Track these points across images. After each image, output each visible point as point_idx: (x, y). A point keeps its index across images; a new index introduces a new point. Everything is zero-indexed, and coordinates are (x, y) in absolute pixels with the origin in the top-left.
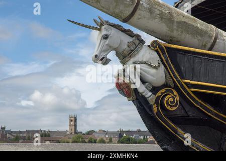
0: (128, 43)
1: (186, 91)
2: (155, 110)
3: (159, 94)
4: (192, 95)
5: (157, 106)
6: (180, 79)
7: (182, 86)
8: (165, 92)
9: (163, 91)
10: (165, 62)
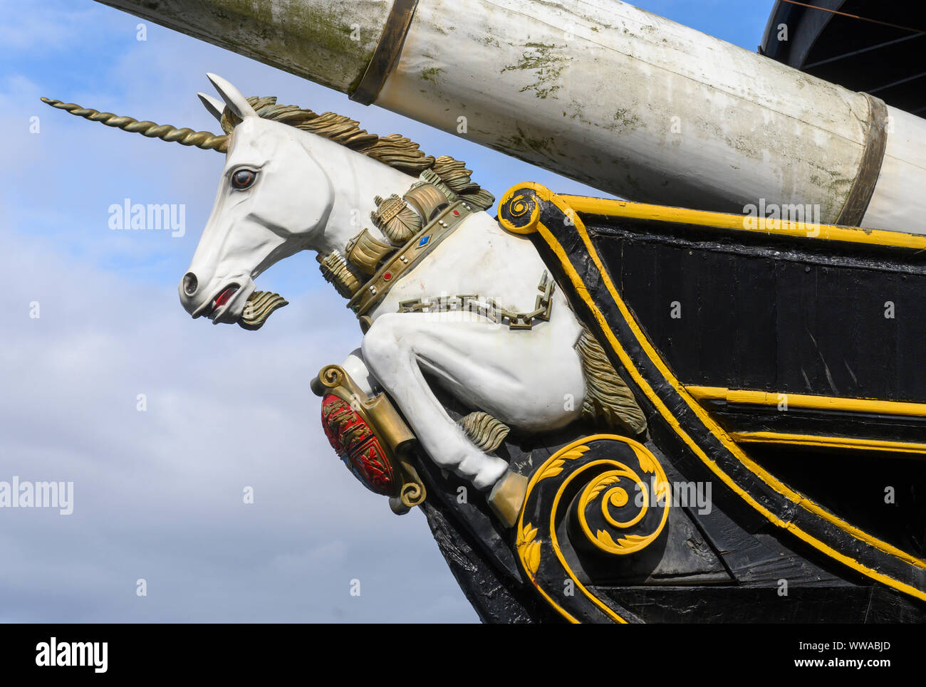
0: (378, 201)
1: (712, 447)
2: (530, 554)
3: (551, 468)
4: (752, 466)
5: (543, 534)
6: (673, 381)
7: (689, 421)
8: (588, 456)
9: (575, 449)
10: (585, 295)
